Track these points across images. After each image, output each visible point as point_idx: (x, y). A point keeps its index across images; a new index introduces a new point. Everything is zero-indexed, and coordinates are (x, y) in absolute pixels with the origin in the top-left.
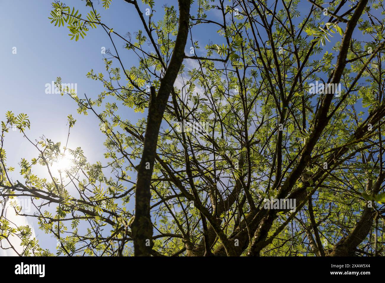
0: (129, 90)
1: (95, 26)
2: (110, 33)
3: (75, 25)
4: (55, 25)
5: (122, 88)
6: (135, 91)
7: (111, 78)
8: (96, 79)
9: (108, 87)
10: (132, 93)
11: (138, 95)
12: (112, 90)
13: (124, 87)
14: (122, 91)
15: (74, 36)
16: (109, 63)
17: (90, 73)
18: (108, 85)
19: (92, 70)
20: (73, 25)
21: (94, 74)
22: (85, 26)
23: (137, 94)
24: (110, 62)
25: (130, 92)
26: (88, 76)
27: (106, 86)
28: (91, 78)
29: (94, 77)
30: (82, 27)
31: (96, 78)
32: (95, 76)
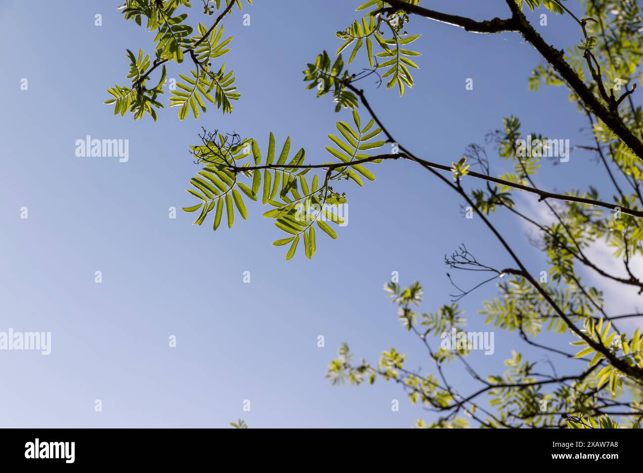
0: (523, 387)
1: (369, 173)
2: (458, 182)
3: (293, 199)
4: (215, 228)
5: (491, 387)
6: (554, 381)
7: (436, 358)
8: (372, 380)
9: (430, 399)
10: (542, 397)
11: (573, 396)
12: (448, 408)
13: (499, 379)
14: (492, 397)
15: (296, 241)
16: (408, 294)
17: (341, 359)
18: (426, 389)
19: (346, 348)
20: (280, 200)
21: (356, 363)
22: (331, 188)
23: (567, 395)
24: (414, 291)
25: (530, 394)
26: (335, 374)
27: (418, 396)
28: (348, 380)
29: (358, 376)
30: (316, 196)
31: (367, 375)
32: (362, 369)
